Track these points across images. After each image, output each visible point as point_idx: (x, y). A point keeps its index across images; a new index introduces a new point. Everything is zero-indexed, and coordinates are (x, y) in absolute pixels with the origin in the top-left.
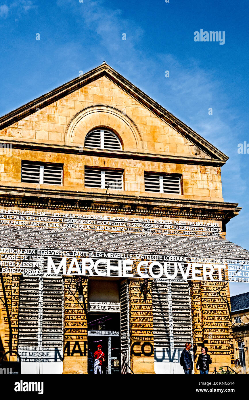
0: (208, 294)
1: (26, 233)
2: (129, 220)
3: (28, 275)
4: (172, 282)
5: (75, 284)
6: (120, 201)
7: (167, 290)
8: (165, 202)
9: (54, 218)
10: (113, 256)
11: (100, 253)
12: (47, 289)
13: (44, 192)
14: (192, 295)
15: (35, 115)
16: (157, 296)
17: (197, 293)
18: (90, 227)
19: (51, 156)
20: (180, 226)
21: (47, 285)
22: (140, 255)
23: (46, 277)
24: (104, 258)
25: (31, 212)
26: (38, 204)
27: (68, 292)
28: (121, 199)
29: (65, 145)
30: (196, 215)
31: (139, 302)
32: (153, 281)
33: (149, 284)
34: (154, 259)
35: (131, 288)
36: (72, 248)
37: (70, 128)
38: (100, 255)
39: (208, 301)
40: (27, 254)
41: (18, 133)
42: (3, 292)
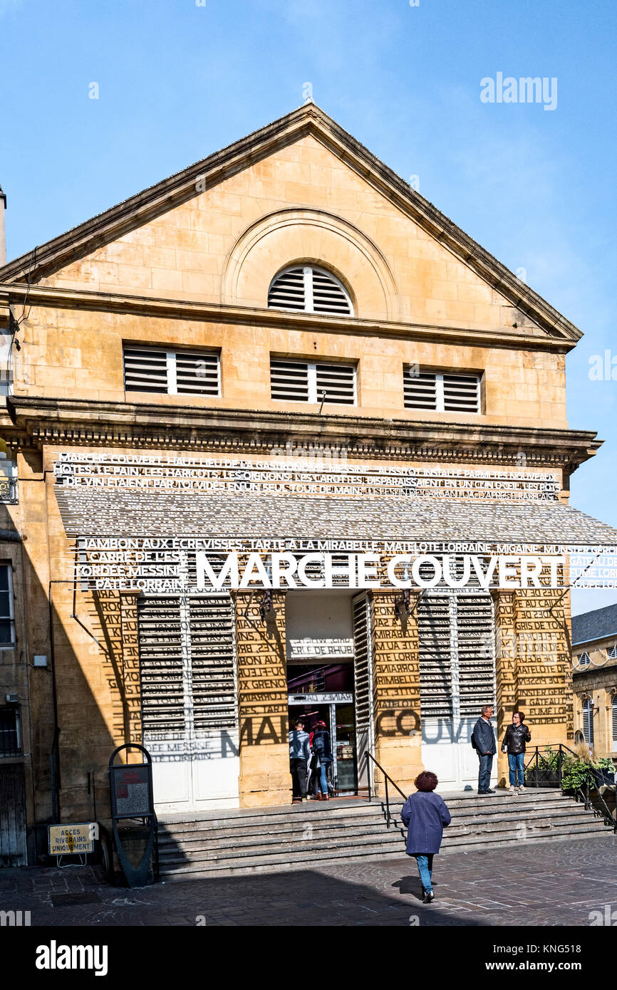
0: (528, 613)
1: (143, 503)
2: (370, 471)
3: (154, 592)
4: (458, 594)
5: (258, 605)
6: (350, 430)
7: (448, 609)
8: (448, 430)
9: (206, 470)
10: (338, 547)
11: (310, 541)
12: (200, 618)
13: (180, 413)
14: (497, 616)
15: (148, 231)
16: (427, 622)
17: (508, 613)
18: (287, 487)
19: (190, 330)
20: (476, 482)
21: (198, 610)
22: (393, 543)
23: (194, 595)
24: (318, 551)
25: (153, 457)
26: (167, 441)
27: (243, 622)
28: (353, 427)
29: (224, 303)
30: (510, 457)
31: (391, 635)
32: (421, 593)
33: (412, 600)
34: (422, 550)
35: (376, 610)
36: (249, 532)
37: (233, 263)
38: (309, 546)
39: (529, 627)
40: (150, 548)
41: (109, 273)
42: (101, 630)
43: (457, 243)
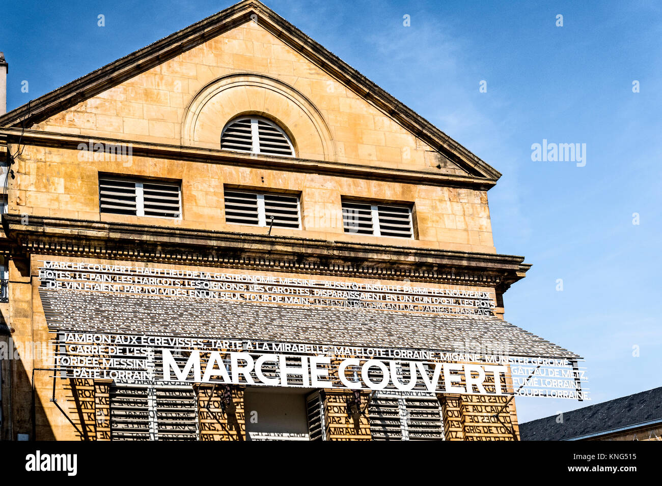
0: (476, 418)
1: (115, 305)
2: (316, 284)
3: (124, 383)
4: (406, 397)
5: (219, 399)
6: (296, 250)
7: (397, 411)
8: (386, 252)
9: (170, 280)
10: (291, 349)
11: (265, 344)
12: (166, 408)
13: (147, 231)
14: (445, 420)
15: (121, 90)
16: (378, 422)
17: (456, 417)
18: (242, 296)
19: (155, 165)
20: (416, 297)
21: (164, 401)
22: (342, 348)
23: (161, 387)
24: (273, 353)
25: (124, 267)
26: (136, 253)
27: (205, 414)
28: (300, 247)
29: (183, 145)
30: (445, 276)
31: (344, 432)
32: (371, 395)
33: (362, 401)
34: (369, 355)
35: (329, 408)
36: (210, 334)
37: (190, 114)
38: (264, 347)
39: (477, 431)
40: (121, 343)
41: (88, 121)
42: (77, 414)
43: (382, 101)
